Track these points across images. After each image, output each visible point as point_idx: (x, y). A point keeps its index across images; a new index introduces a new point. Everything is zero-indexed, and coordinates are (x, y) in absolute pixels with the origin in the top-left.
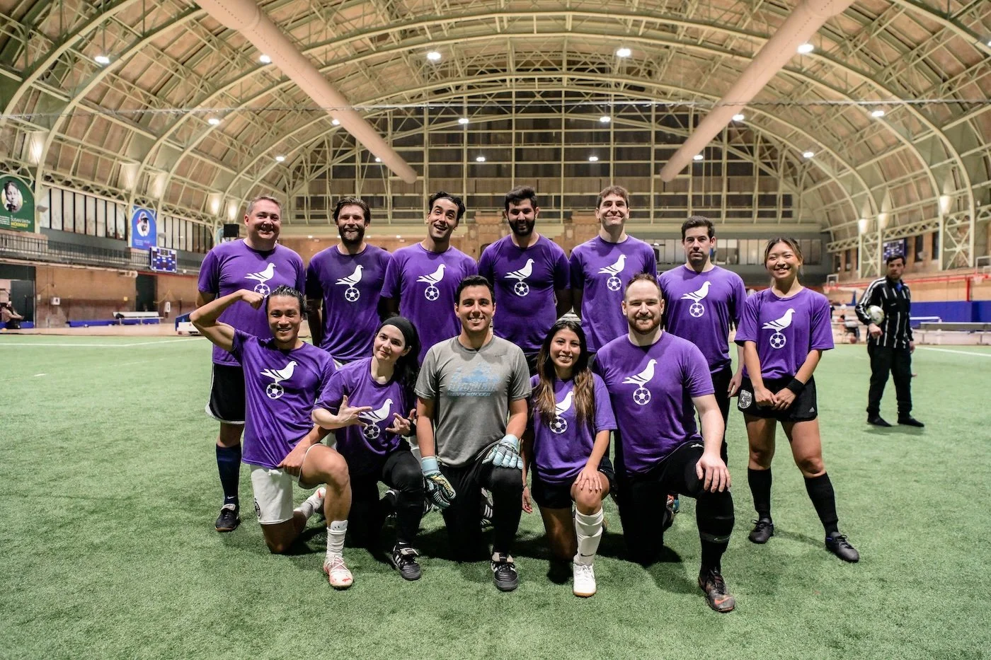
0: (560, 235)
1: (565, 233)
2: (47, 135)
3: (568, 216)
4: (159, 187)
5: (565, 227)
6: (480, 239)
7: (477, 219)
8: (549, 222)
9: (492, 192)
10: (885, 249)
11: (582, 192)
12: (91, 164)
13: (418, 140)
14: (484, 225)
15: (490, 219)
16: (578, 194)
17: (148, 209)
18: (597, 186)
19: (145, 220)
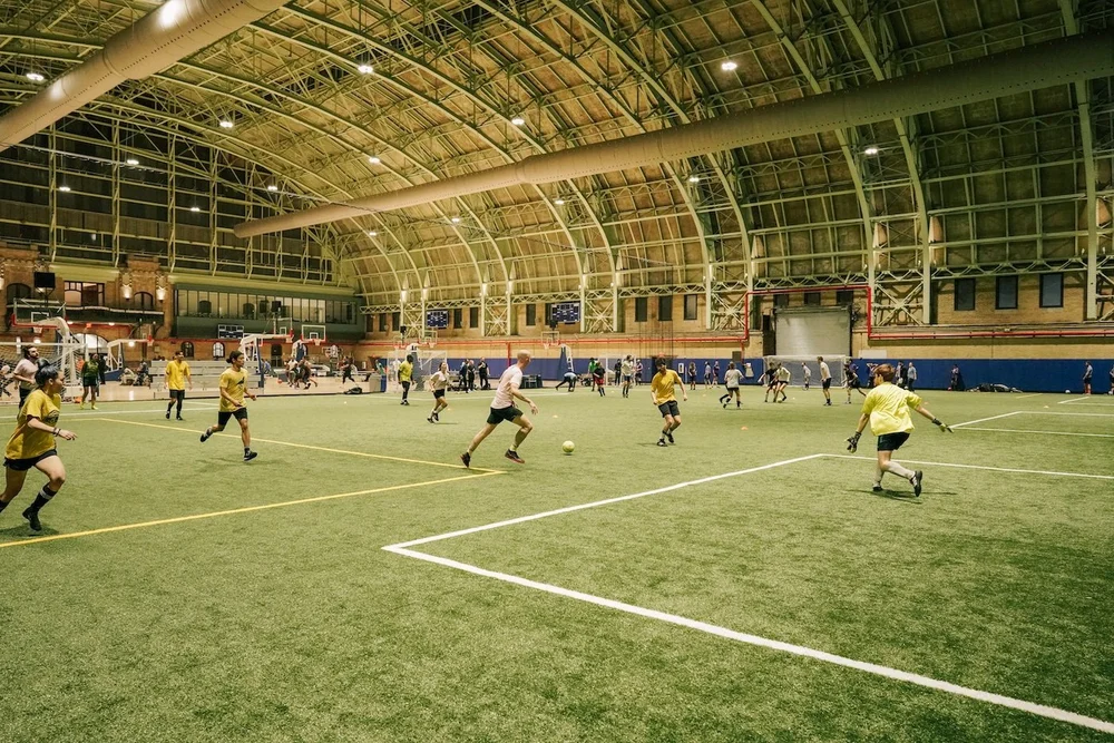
0: (113, 280)
3: (124, 259)
5: (121, 272)
8: (98, 264)
9: (21, 220)
10: (429, 317)
11: (137, 234)
15: (21, 253)
16: (133, 236)
18: (153, 229)
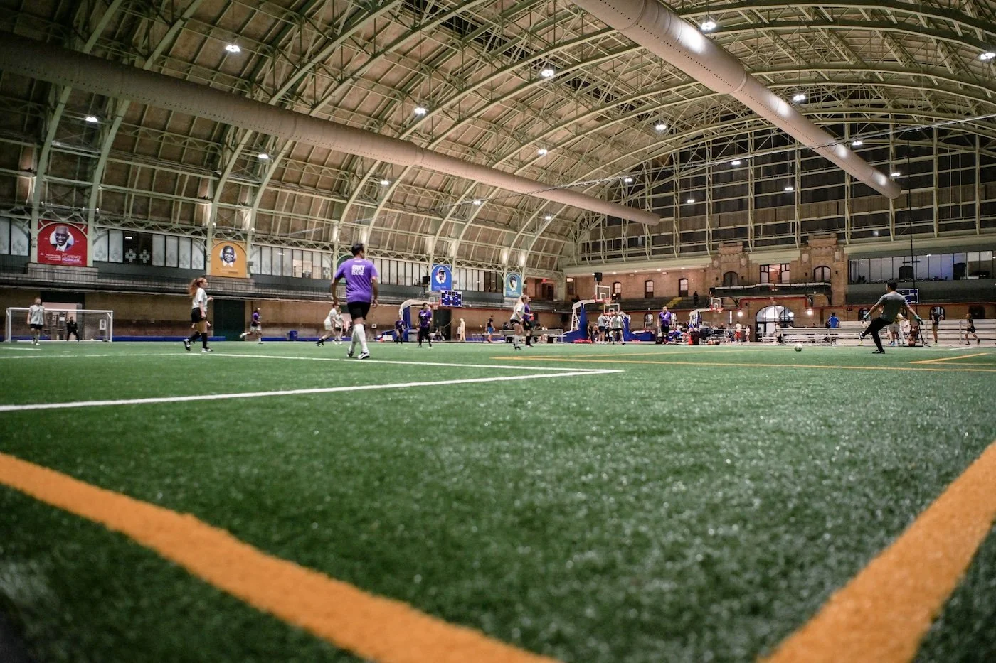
0: (796, 259)
1: (801, 257)
2: (368, 229)
3: (804, 240)
4: (453, 251)
5: (801, 251)
6: (722, 267)
7: (720, 250)
8: (788, 248)
9: (734, 225)
11: (819, 216)
12: (404, 242)
13: (669, 187)
14: (725, 255)
15: (732, 249)
16: (815, 218)
17: (445, 265)
18: (833, 208)
19: (443, 273)
